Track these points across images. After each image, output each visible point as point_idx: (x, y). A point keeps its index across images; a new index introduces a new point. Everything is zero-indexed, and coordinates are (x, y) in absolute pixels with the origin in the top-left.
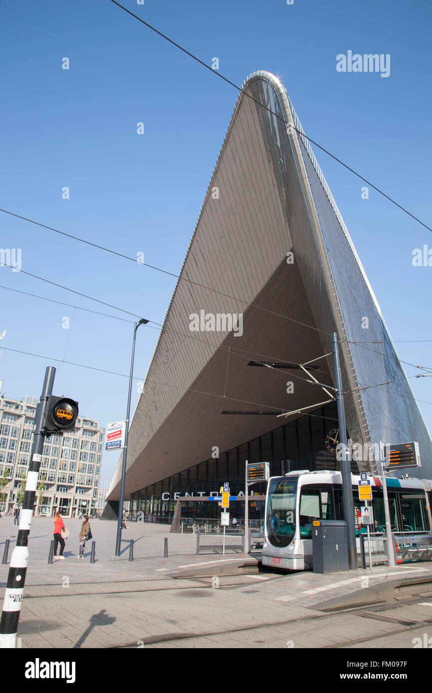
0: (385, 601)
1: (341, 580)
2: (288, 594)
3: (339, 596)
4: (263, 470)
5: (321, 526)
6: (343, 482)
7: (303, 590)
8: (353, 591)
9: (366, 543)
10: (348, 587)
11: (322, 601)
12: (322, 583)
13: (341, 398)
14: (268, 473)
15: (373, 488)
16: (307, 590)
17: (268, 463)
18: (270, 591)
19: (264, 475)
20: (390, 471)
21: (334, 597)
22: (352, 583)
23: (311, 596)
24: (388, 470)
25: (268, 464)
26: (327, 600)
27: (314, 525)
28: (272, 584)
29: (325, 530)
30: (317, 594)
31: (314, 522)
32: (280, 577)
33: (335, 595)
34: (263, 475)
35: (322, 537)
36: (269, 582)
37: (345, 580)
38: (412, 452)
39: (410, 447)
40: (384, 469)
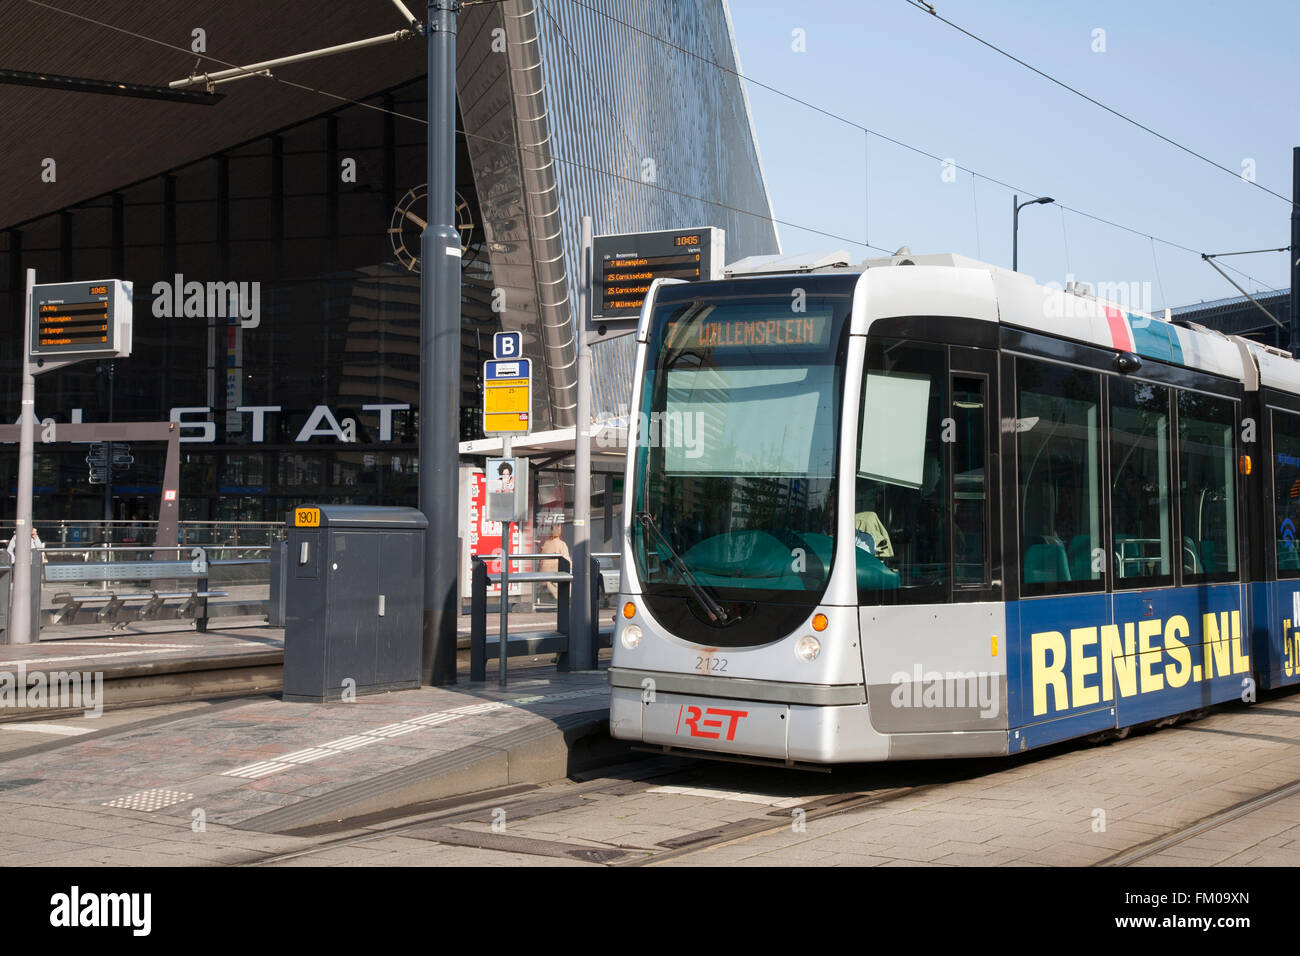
0: (536, 787)
1: (384, 723)
2: (157, 782)
3: (365, 778)
4: (104, 311)
5: (325, 525)
7: (228, 764)
8: (423, 757)
10: (405, 744)
11: (298, 799)
12: (308, 735)
13: (444, 23)
14: (123, 326)
16: (246, 762)
17: (130, 285)
18: (88, 778)
19: (109, 334)
20: (610, 333)
21: (347, 781)
22: (421, 731)
23: (258, 785)
24: (602, 328)
25: (124, 288)
26: (318, 792)
27: (298, 524)
28: (107, 749)
29: (340, 542)
30: (283, 773)
31: (298, 511)
33: (354, 775)
34: (104, 333)
35: (326, 567)
36: (92, 743)
37: (400, 719)
38: (697, 265)
39: (693, 246)
40: (590, 326)
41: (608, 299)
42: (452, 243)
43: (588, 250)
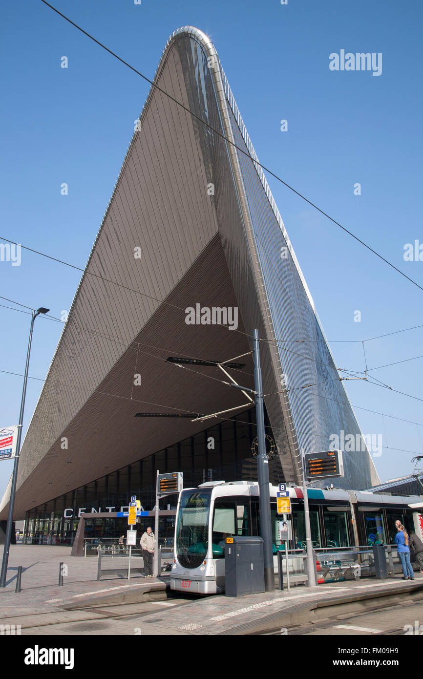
0: (299, 625)
1: (254, 604)
2: (192, 622)
3: (249, 622)
4: (176, 481)
5: (235, 543)
6: (260, 494)
7: (212, 617)
8: (265, 615)
9: (284, 561)
10: (261, 611)
11: (230, 628)
12: (232, 608)
13: (260, 402)
14: (181, 485)
15: (293, 500)
16: (216, 616)
17: (182, 473)
18: (174, 619)
20: (312, 482)
21: (244, 622)
22: (265, 607)
23: (219, 623)
24: (310, 480)
25: (181, 474)
26: (236, 626)
27: (227, 542)
28: (179, 611)
29: (239, 548)
30: (226, 620)
31: (227, 538)
32: (188, 603)
33: (246, 621)
34: (176, 487)
35: (235, 555)
36: (175, 609)
37: (259, 603)
38: (335, 461)
39: (333, 455)
40: (306, 480)
41: (310, 472)
42: (265, 459)
43: (304, 458)
